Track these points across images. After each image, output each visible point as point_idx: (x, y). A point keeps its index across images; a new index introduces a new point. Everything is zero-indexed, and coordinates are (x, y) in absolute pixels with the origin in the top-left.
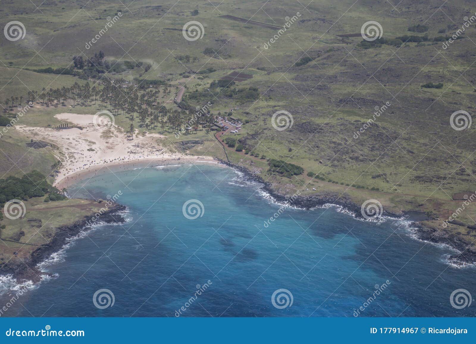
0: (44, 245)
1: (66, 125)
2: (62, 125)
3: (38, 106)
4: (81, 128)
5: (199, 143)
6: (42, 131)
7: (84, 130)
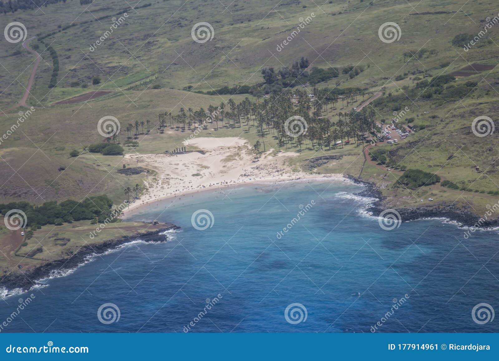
0: (56, 261)
1: (184, 149)
2: (178, 150)
3: (171, 132)
4: (202, 152)
5: (334, 159)
6: (151, 158)
7: (207, 154)
